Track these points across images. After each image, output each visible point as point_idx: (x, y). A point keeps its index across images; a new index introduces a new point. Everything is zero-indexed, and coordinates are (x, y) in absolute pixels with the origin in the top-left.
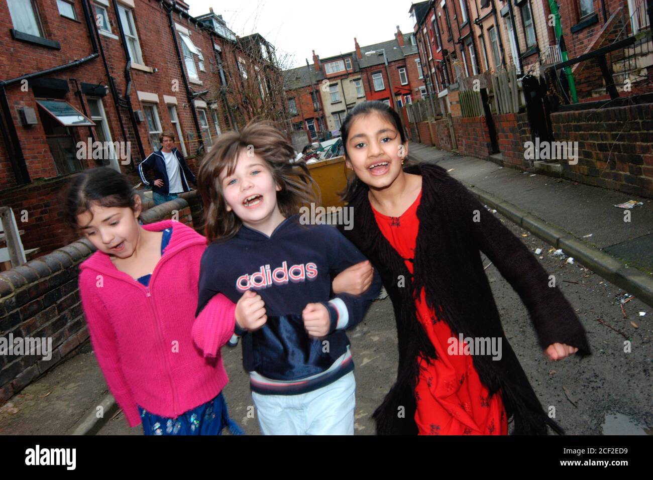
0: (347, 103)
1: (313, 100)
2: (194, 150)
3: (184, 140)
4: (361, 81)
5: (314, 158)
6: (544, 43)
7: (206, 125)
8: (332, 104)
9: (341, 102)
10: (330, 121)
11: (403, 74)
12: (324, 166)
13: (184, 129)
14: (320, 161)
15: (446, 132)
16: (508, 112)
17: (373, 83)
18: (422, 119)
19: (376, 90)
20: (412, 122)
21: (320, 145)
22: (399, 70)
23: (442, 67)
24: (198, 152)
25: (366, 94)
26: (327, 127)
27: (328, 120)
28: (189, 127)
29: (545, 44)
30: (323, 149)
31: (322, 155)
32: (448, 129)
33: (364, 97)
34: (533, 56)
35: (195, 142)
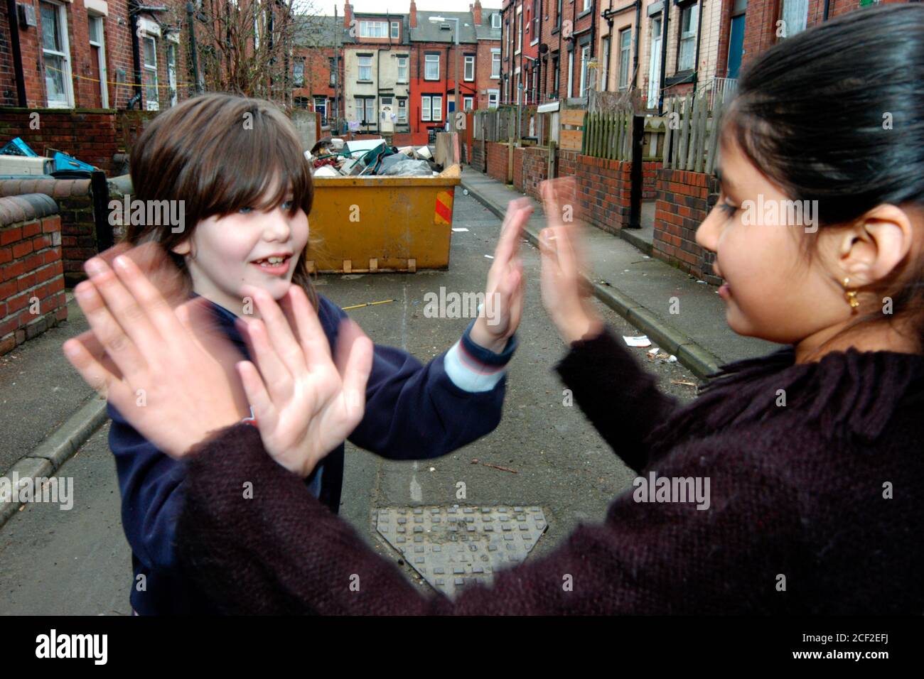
0: (381, 88)
1: (332, 70)
2: (123, 100)
3: (109, 80)
4: (407, 60)
5: (331, 167)
6: (707, 71)
7: (152, 64)
8: (358, 83)
9: (372, 83)
10: (350, 107)
11: (469, 66)
12: (350, 187)
13: (111, 60)
14: (341, 177)
15: (540, 169)
16: (689, 168)
17: (424, 67)
18: (497, 139)
19: (426, 79)
20: (480, 139)
21: (346, 144)
22: (466, 58)
23: (533, 68)
24: (129, 105)
25: (411, 80)
26: (343, 115)
27: (347, 104)
28: (122, 60)
29: (709, 73)
30: (350, 153)
31: (347, 165)
32: (546, 165)
33: (407, 84)
34: (686, 85)
35: (128, 87)
